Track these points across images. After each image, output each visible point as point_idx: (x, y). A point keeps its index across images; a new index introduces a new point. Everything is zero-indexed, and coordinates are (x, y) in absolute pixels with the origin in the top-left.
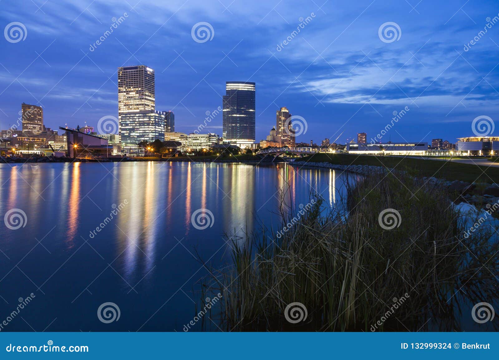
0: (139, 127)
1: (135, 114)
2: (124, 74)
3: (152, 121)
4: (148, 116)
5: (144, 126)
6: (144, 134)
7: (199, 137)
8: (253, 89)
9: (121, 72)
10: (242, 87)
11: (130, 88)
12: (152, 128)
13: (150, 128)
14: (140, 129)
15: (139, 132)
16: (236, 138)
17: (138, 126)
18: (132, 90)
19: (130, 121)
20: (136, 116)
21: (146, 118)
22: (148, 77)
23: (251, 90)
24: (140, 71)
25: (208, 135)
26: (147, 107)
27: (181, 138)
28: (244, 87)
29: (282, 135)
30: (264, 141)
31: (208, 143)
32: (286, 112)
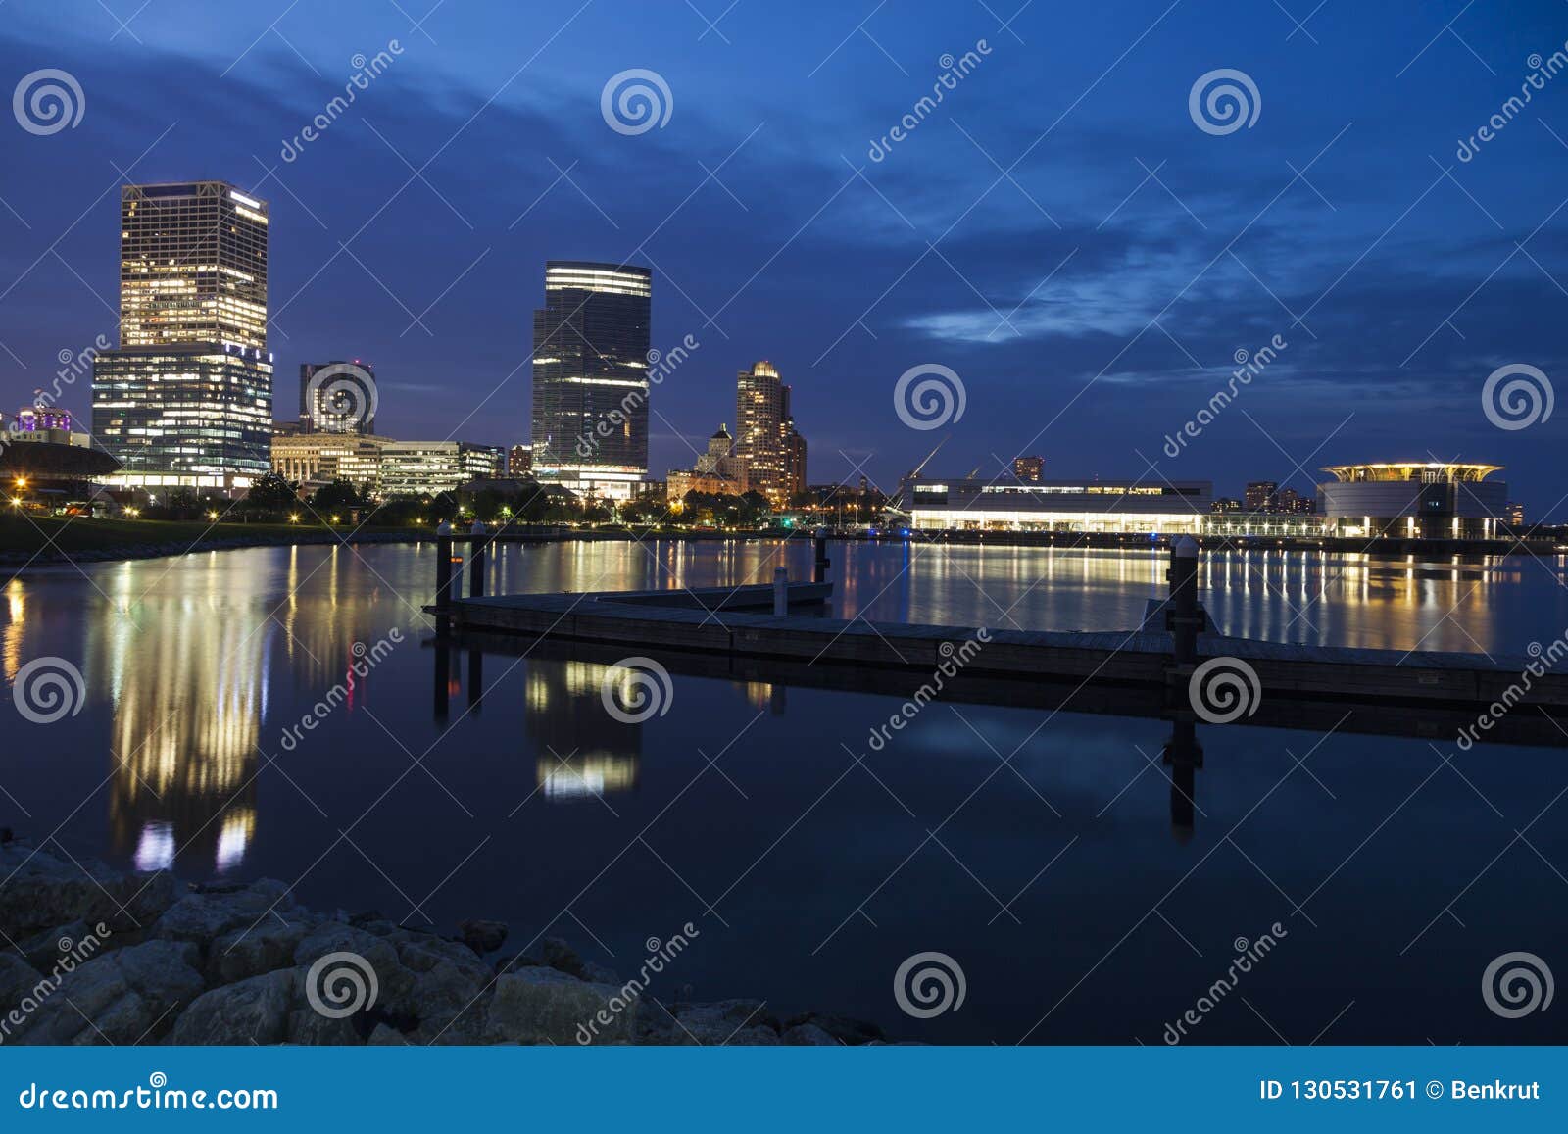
0: (161, 406)
1: (150, 356)
2: (145, 213)
3: (216, 384)
4: (201, 365)
5: (182, 400)
6: (182, 431)
7: (425, 453)
8: (644, 290)
9: (134, 205)
10: (604, 282)
11: (165, 263)
12: (211, 411)
13: (204, 409)
14: (166, 414)
15: (160, 423)
16: (581, 461)
17: (158, 401)
18: (175, 270)
19: (130, 383)
20: (150, 364)
21: (190, 372)
22: (239, 225)
23: (637, 293)
24: (203, 202)
25: (458, 444)
26: (230, 335)
27: (365, 453)
28: (610, 282)
29: (755, 456)
30: (682, 474)
31: (455, 476)
32: (771, 378)
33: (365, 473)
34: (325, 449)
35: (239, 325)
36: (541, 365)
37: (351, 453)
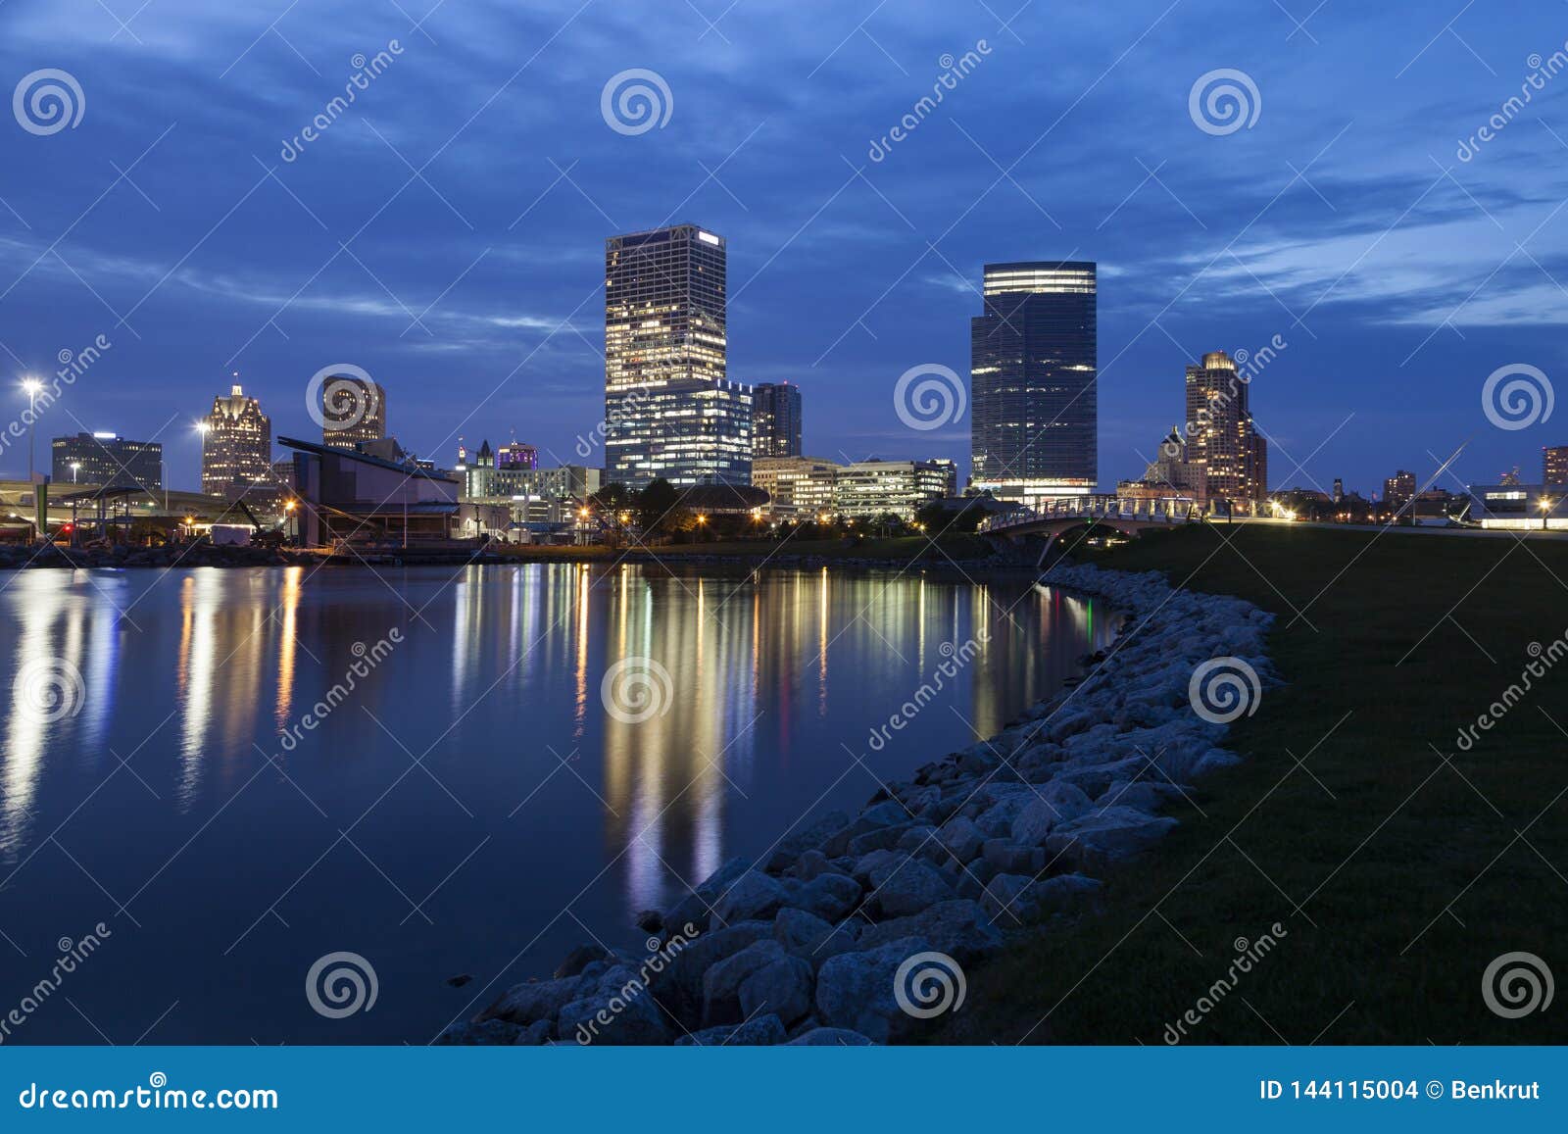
2: (626, 261)
5: (681, 435)
7: (880, 474)
8: (1089, 286)
9: (616, 255)
10: (1045, 282)
11: (640, 306)
13: (700, 442)
16: (1025, 475)
17: (660, 437)
18: (651, 311)
19: (636, 421)
22: (705, 263)
23: (1081, 290)
24: (675, 245)
25: (912, 463)
26: (698, 369)
27: (817, 476)
28: (1052, 282)
29: (1209, 461)
30: (1133, 485)
31: (911, 496)
32: (1227, 370)
33: (819, 496)
34: (782, 474)
35: (705, 358)
36: (980, 375)
37: (807, 477)
